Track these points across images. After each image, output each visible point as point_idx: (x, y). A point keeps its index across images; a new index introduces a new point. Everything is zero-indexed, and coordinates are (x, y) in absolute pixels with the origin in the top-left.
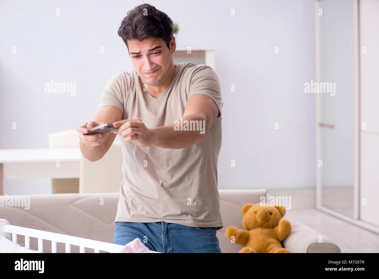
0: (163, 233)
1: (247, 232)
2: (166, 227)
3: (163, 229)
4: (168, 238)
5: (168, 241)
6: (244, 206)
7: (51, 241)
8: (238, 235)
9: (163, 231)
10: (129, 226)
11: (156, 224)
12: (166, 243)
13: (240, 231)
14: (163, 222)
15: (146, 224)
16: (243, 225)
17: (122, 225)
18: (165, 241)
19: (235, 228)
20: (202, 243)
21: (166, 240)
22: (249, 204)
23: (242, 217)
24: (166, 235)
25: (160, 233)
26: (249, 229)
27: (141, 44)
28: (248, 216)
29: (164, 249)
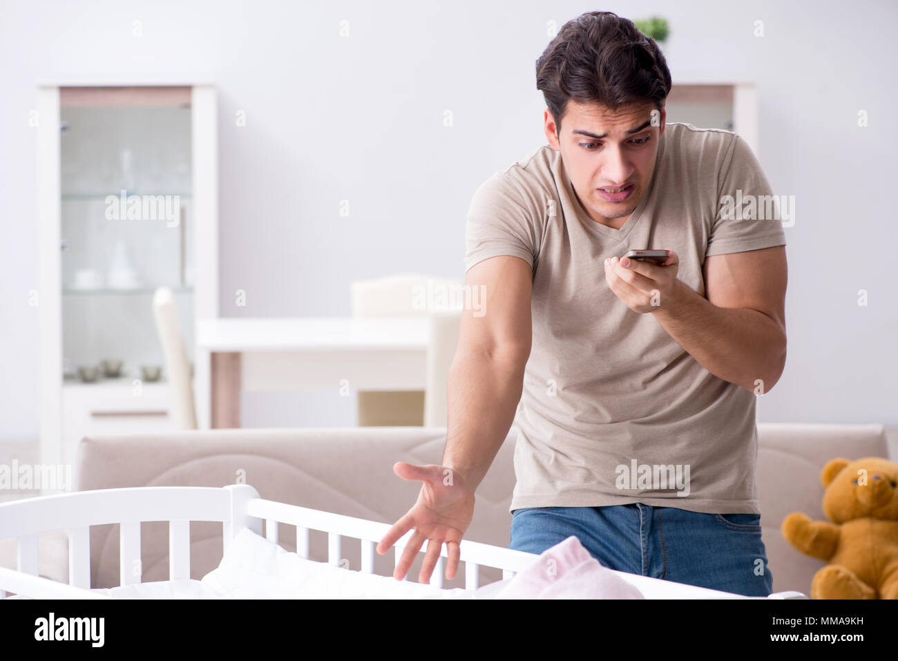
0: (643, 529)
1: (834, 527)
2: (649, 515)
3: (643, 520)
4: (655, 541)
5: (656, 549)
6: (829, 464)
7: (359, 541)
8: (813, 536)
9: (643, 526)
10: (551, 517)
11: (624, 508)
12: (649, 555)
13: (817, 525)
14: (642, 505)
15: (598, 510)
16: (825, 510)
17: (535, 515)
18: (647, 549)
19: (804, 517)
20: (733, 557)
21: (651, 547)
22: (839, 460)
23: (822, 491)
24: (649, 536)
25: (633, 530)
26: (839, 522)
27: (612, 115)
28: (837, 490)
29: (645, 568)
